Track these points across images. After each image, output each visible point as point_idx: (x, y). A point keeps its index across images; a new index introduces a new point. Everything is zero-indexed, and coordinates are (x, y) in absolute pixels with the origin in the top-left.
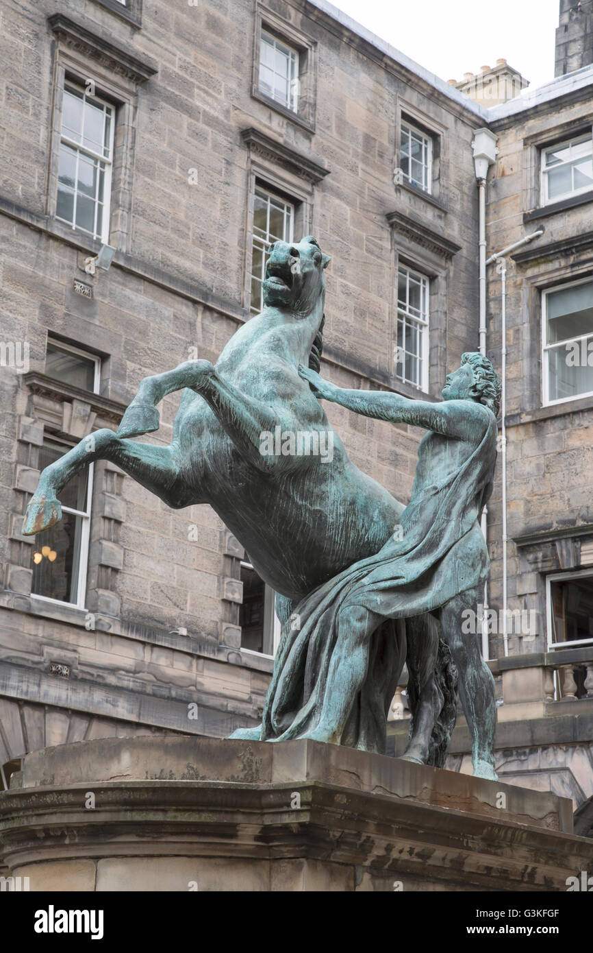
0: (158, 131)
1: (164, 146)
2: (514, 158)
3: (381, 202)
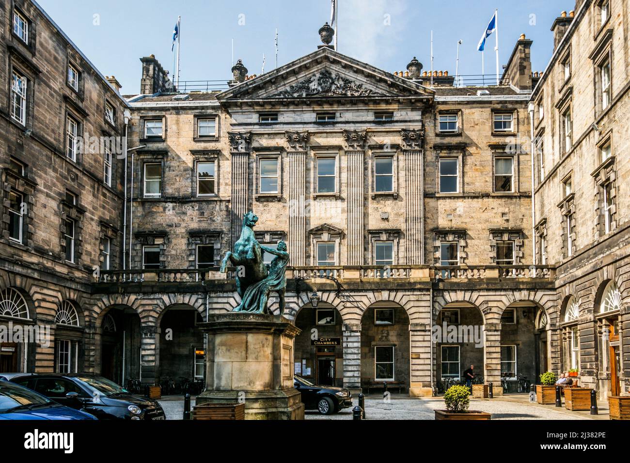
0: (40, 92)
1: (42, 97)
2: (137, 121)
3: (101, 127)
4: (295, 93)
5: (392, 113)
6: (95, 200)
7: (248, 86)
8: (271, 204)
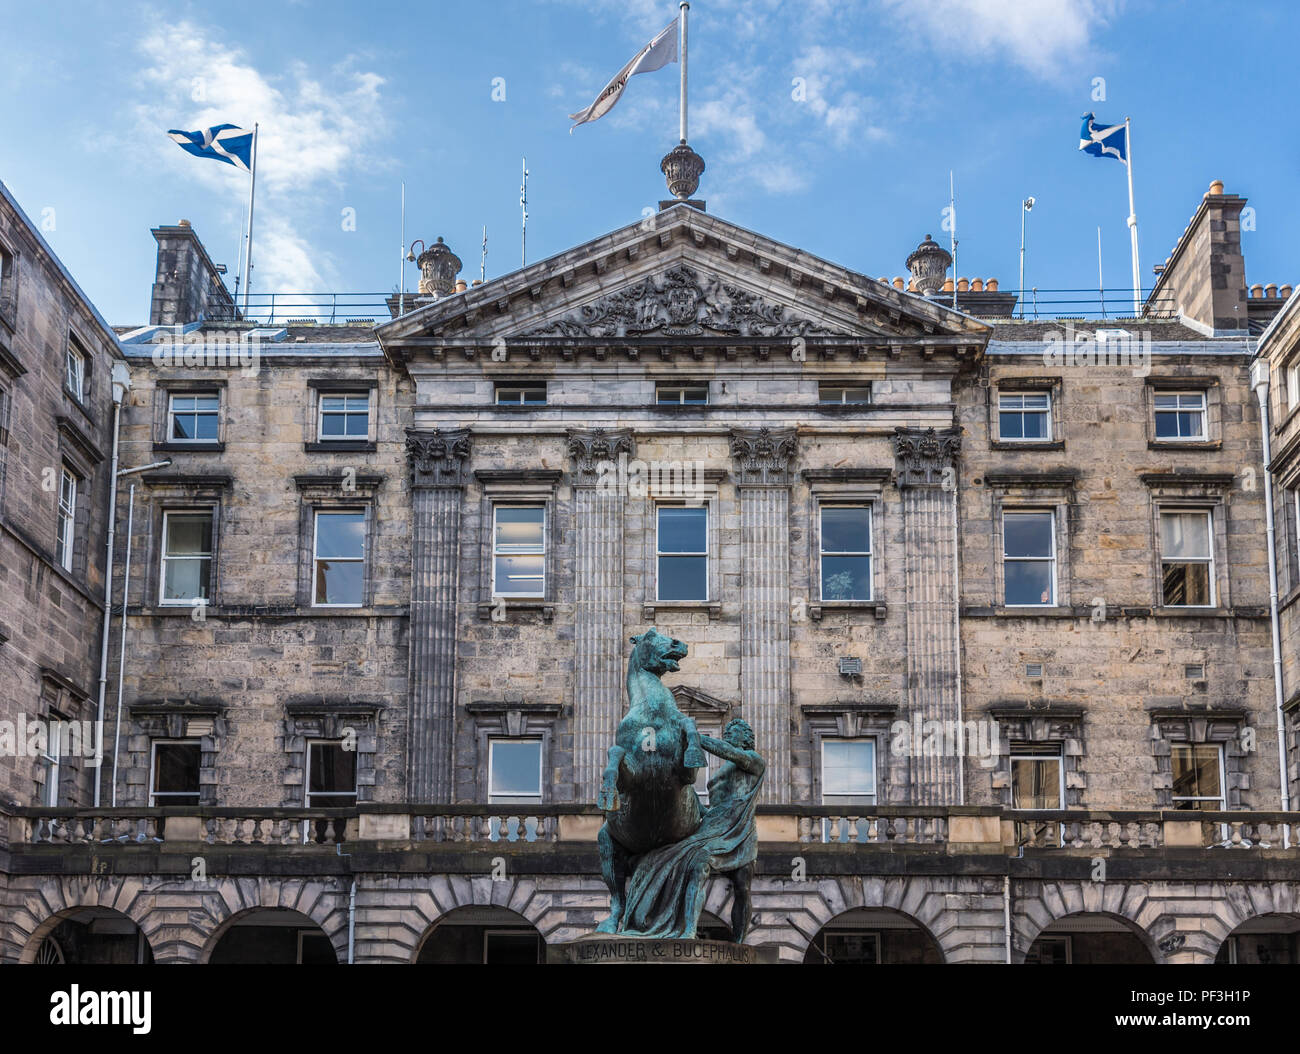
2: (147, 394)
4: (595, 325)
5: (869, 384)
6: (29, 608)
7: (466, 303)
8: (524, 630)
